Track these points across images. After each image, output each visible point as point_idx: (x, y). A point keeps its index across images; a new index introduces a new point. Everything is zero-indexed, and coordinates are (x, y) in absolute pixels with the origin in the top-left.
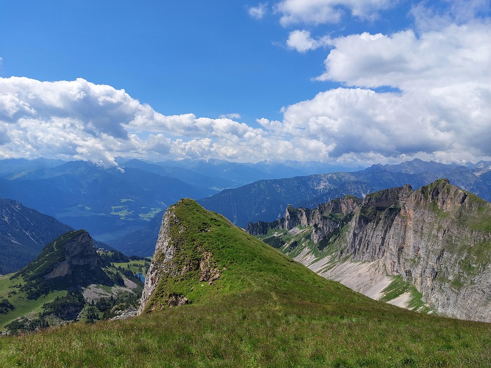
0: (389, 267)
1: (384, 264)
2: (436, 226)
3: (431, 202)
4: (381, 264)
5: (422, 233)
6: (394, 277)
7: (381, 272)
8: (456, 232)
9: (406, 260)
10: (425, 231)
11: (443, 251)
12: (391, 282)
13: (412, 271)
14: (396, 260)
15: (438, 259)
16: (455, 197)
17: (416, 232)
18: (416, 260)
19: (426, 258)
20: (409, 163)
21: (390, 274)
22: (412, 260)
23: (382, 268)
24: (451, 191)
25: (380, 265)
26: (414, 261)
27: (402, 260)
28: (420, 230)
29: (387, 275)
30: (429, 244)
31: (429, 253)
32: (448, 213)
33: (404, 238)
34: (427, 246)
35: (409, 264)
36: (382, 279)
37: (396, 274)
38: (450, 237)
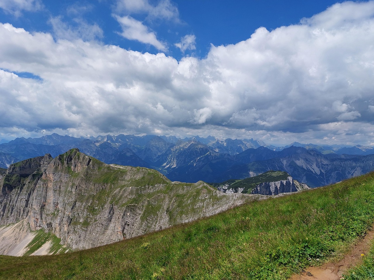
0: (32, 224)
1: (28, 223)
2: (71, 184)
3: (66, 166)
4: (25, 223)
5: (60, 191)
6: (37, 231)
7: (25, 230)
8: (84, 187)
9: (47, 215)
10: (63, 189)
11: (75, 202)
12: (34, 236)
13: (52, 222)
14: (39, 217)
15: (73, 208)
16: (83, 161)
17: (55, 191)
18: (56, 213)
19: (63, 209)
20: (49, 137)
21: (34, 230)
22: (52, 214)
23: (26, 227)
24: (81, 157)
25: (24, 225)
26: (54, 214)
27: (44, 216)
28: (58, 189)
29: (31, 231)
30: (65, 198)
31: (66, 205)
32: (79, 174)
33: (45, 198)
34: (64, 200)
35: (50, 217)
36: (26, 236)
37: (39, 228)
38: (81, 190)
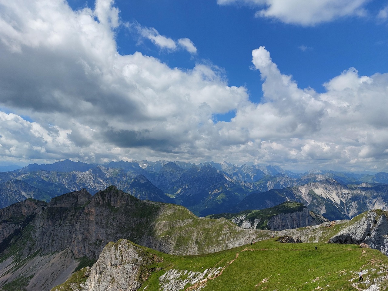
0: (76, 252)
1: (72, 251)
2: (112, 217)
3: (106, 202)
4: (69, 251)
5: (101, 223)
6: (81, 258)
7: (70, 258)
8: (124, 220)
9: (90, 244)
10: (104, 222)
12: (79, 263)
13: (95, 251)
14: (82, 246)
17: (97, 223)
18: (98, 242)
19: (106, 240)
21: (77, 257)
22: (94, 244)
24: (119, 194)
25: (69, 253)
26: (96, 244)
27: (87, 245)
29: (75, 259)
30: (107, 230)
31: (108, 236)
32: (118, 209)
33: (88, 230)
34: (106, 232)
35: (92, 246)
36: (71, 263)
37: (82, 256)
38: (121, 223)
